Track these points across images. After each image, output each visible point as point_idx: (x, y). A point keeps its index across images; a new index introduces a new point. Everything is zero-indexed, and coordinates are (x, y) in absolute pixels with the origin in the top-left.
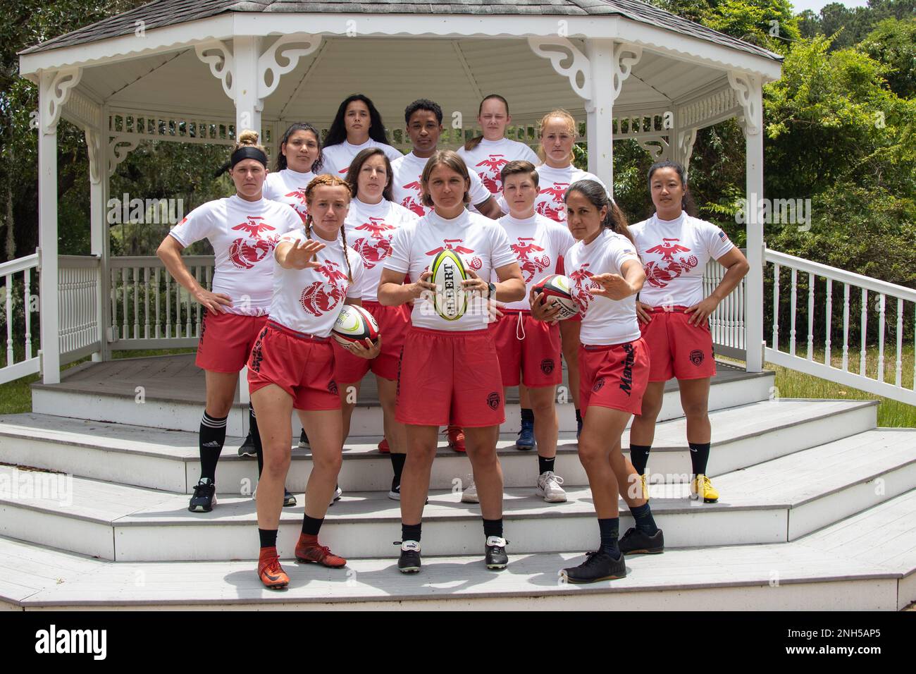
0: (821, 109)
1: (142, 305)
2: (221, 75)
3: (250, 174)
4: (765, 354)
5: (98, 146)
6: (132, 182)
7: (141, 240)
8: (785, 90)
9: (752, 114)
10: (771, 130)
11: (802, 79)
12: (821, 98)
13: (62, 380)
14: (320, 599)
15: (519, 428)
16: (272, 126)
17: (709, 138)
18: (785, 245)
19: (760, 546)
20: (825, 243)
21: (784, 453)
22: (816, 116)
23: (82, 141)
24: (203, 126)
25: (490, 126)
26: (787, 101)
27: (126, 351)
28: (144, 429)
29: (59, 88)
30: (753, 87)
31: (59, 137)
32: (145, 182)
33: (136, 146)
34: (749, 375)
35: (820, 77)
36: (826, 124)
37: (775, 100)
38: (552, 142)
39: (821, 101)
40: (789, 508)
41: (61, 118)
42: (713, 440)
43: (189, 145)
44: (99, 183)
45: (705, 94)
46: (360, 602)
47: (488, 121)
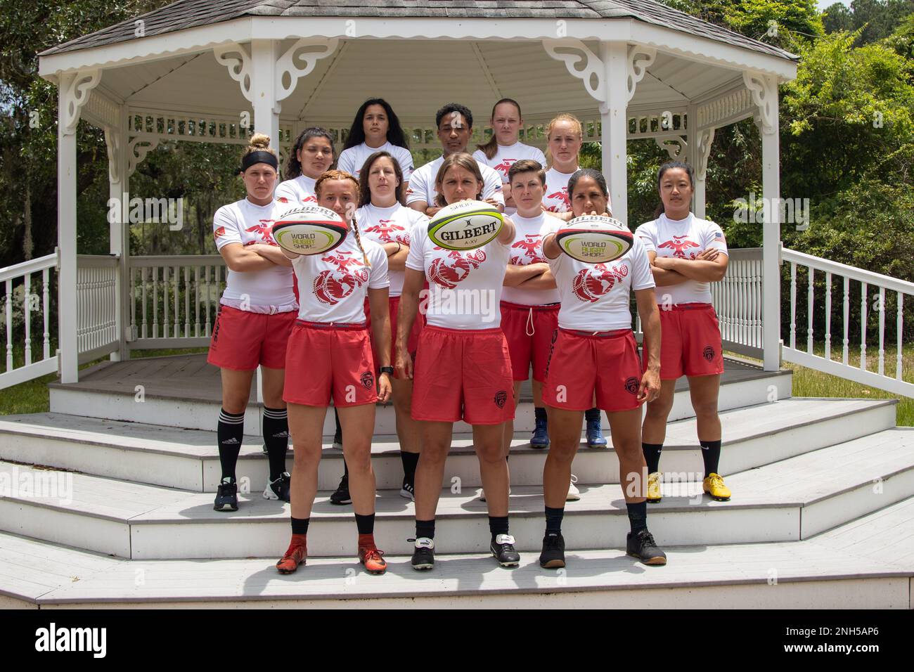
0: (845, 106)
1: (161, 304)
2: (239, 78)
3: (262, 178)
4: (783, 353)
5: (117, 146)
6: (153, 179)
7: (162, 238)
8: (808, 87)
9: (768, 114)
10: (794, 127)
11: (826, 75)
12: (845, 94)
13: (80, 380)
14: (333, 595)
15: (534, 427)
16: (292, 126)
17: (732, 136)
18: (809, 243)
19: (772, 544)
20: (850, 240)
21: (798, 452)
22: (841, 112)
23: (102, 140)
24: (223, 127)
25: (503, 130)
26: (810, 98)
27: (145, 350)
28: (163, 428)
29: (79, 89)
30: (769, 87)
31: (78, 136)
32: (166, 179)
33: (156, 145)
34: (764, 374)
35: (843, 74)
36: (850, 121)
37: (798, 97)
38: (558, 145)
39: (845, 98)
40: (801, 506)
41: (80, 119)
42: (724, 439)
43: (209, 145)
44: (118, 183)
45: (721, 94)
46: (373, 598)
47: (501, 125)
